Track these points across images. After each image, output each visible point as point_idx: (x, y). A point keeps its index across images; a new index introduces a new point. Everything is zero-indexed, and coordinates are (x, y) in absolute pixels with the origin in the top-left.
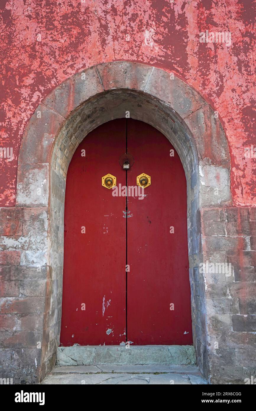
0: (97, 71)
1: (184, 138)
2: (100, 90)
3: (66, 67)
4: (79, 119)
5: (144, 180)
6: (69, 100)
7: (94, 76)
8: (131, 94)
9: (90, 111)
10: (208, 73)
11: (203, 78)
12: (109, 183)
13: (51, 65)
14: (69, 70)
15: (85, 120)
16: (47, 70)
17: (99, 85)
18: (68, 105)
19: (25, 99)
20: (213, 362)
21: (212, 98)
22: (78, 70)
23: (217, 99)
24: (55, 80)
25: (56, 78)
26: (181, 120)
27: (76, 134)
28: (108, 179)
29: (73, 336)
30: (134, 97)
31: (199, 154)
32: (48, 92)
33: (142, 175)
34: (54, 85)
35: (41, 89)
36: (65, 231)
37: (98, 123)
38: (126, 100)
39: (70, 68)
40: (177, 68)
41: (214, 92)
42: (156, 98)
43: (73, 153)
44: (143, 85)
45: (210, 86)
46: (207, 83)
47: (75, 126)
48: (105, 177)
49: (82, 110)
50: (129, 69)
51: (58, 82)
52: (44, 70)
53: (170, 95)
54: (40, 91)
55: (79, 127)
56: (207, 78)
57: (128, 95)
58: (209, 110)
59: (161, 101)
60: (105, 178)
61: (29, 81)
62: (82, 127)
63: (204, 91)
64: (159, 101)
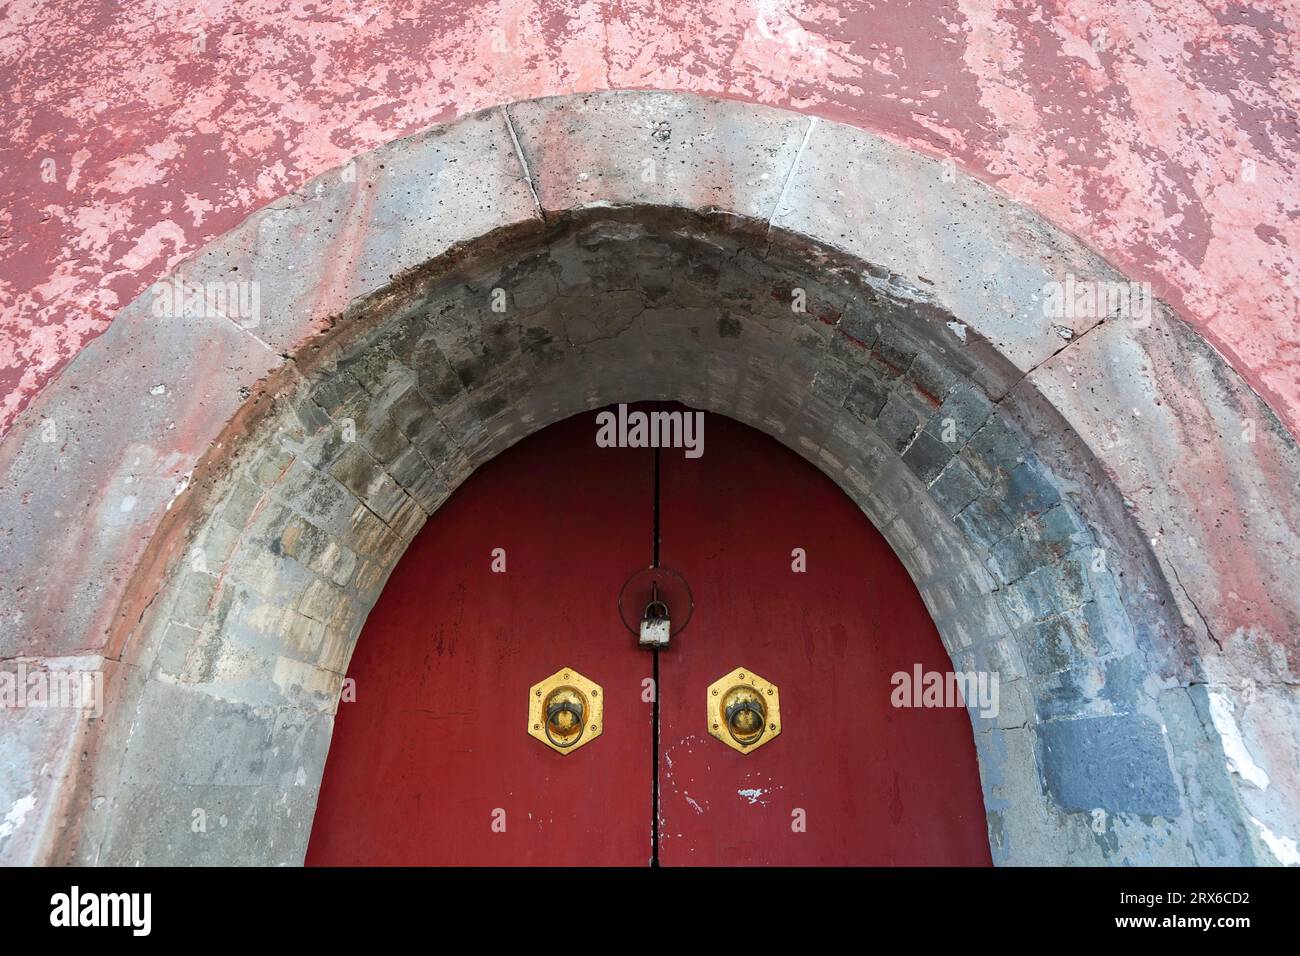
0: (512, 128)
2: (520, 209)
3: (356, 114)
4: (399, 381)
5: (746, 707)
7: (492, 147)
8: (692, 244)
9: (470, 343)
10: (1100, 154)
11: (1085, 175)
12: (565, 720)
13: (275, 108)
14: (369, 131)
15: (447, 393)
16: (251, 126)
17: (518, 187)
18: (323, 286)
19: (83, 257)
21: (1161, 267)
22: (411, 127)
23: (1189, 274)
24: (279, 169)
25: (289, 164)
27: (395, 467)
28: (561, 696)
30: (709, 269)
32: (226, 221)
33: (732, 679)
34: (270, 194)
35: (192, 212)
37: (525, 419)
38: (663, 291)
39: (371, 122)
40: (935, 128)
41: (1164, 239)
42: (837, 256)
44: (762, 194)
45: (1129, 210)
46: (1113, 198)
47: (379, 413)
48: (546, 686)
49: (416, 324)
50: (680, 127)
51: (292, 180)
52: (236, 128)
53: (921, 244)
54: (181, 217)
55: (414, 429)
56: (1105, 173)
57: (676, 256)
58: (1165, 328)
59: (876, 272)
60: (545, 693)
61: (136, 173)
62: (430, 431)
63: (1104, 233)
64: (855, 279)
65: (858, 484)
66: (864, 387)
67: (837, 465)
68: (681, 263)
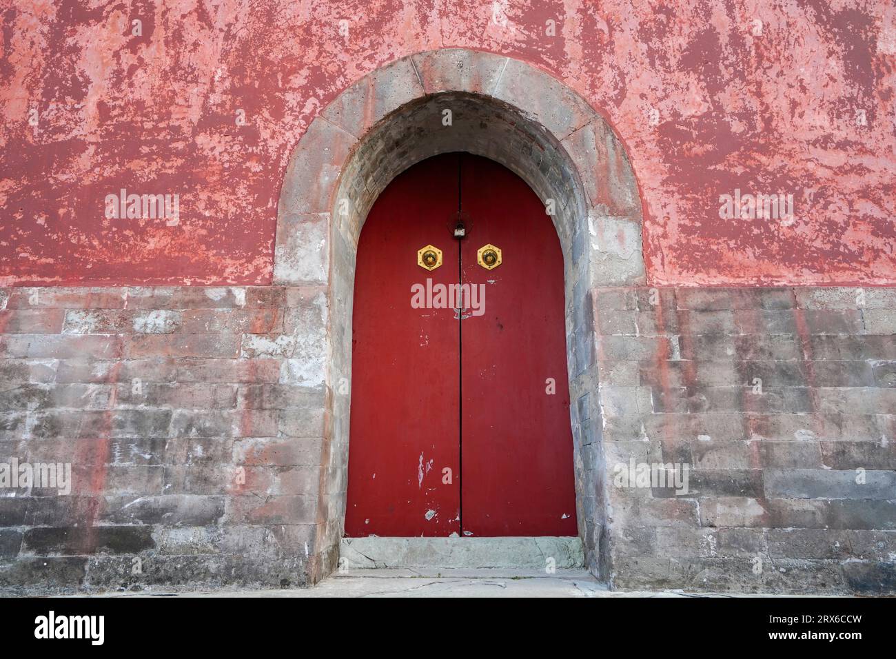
0: (414, 64)
1: (561, 177)
2: (419, 94)
3: (361, 58)
4: (380, 145)
5: (490, 255)
6: (365, 110)
7: (408, 71)
8: (469, 102)
9: (400, 133)
10: (599, 69)
11: (592, 76)
12: (430, 260)
13: (336, 56)
14: (367, 64)
15: (391, 149)
16: (330, 63)
17: (417, 85)
18: (365, 118)
19: (291, 109)
20: (618, 551)
21: (607, 108)
22: (381, 62)
23: (615, 110)
24: (342, 78)
25: (345, 77)
26: (555, 144)
27: (375, 174)
28: (428, 253)
29: (367, 522)
30: (475, 108)
31: (587, 198)
32: (331, 97)
33: (486, 247)
34: (341, 88)
35: (319, 94)
36: (354, 342)
37: (413, 159)
38: (461, 114)
39: (367, 61)
40: (548, 60)
41: (610, 99)
42: (513, 107)
43: (369, 208)
44: (490, 87)
45: (603, 89)
46: (599, 85)
47: (374, 156)
48: (423, 250)
49: (387, 128)
50: (466, 62)
51: (347, 82)
52: (325, 63)
53: (536, 103)
54: (317, 96)
55: (381, 161)
56: (598, 76)
57: (465, 105)
58: (602, 127)
59: (522, 112)
60: (422, 253)
61: (299, 80)
62: (385, 162)
63: (593, 98)
64: (517, 113)
65: (531, 181)
66: (525, 146)
67: (523, 173)
68: (467, 106)
